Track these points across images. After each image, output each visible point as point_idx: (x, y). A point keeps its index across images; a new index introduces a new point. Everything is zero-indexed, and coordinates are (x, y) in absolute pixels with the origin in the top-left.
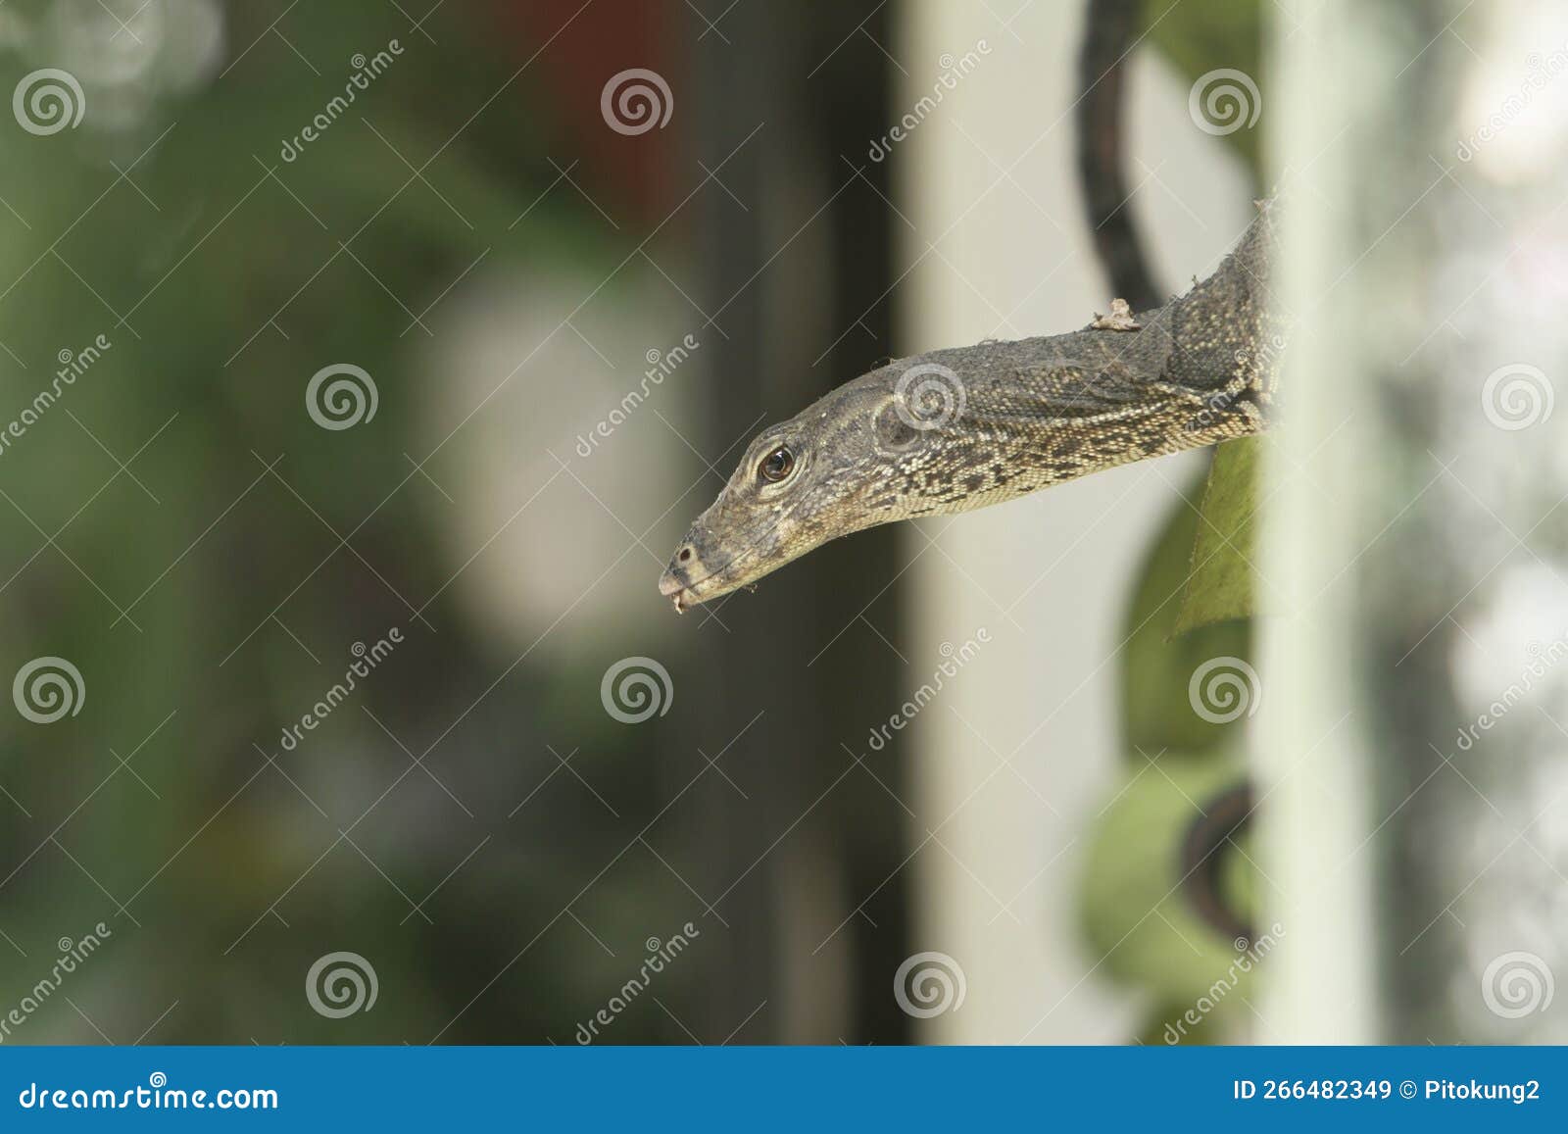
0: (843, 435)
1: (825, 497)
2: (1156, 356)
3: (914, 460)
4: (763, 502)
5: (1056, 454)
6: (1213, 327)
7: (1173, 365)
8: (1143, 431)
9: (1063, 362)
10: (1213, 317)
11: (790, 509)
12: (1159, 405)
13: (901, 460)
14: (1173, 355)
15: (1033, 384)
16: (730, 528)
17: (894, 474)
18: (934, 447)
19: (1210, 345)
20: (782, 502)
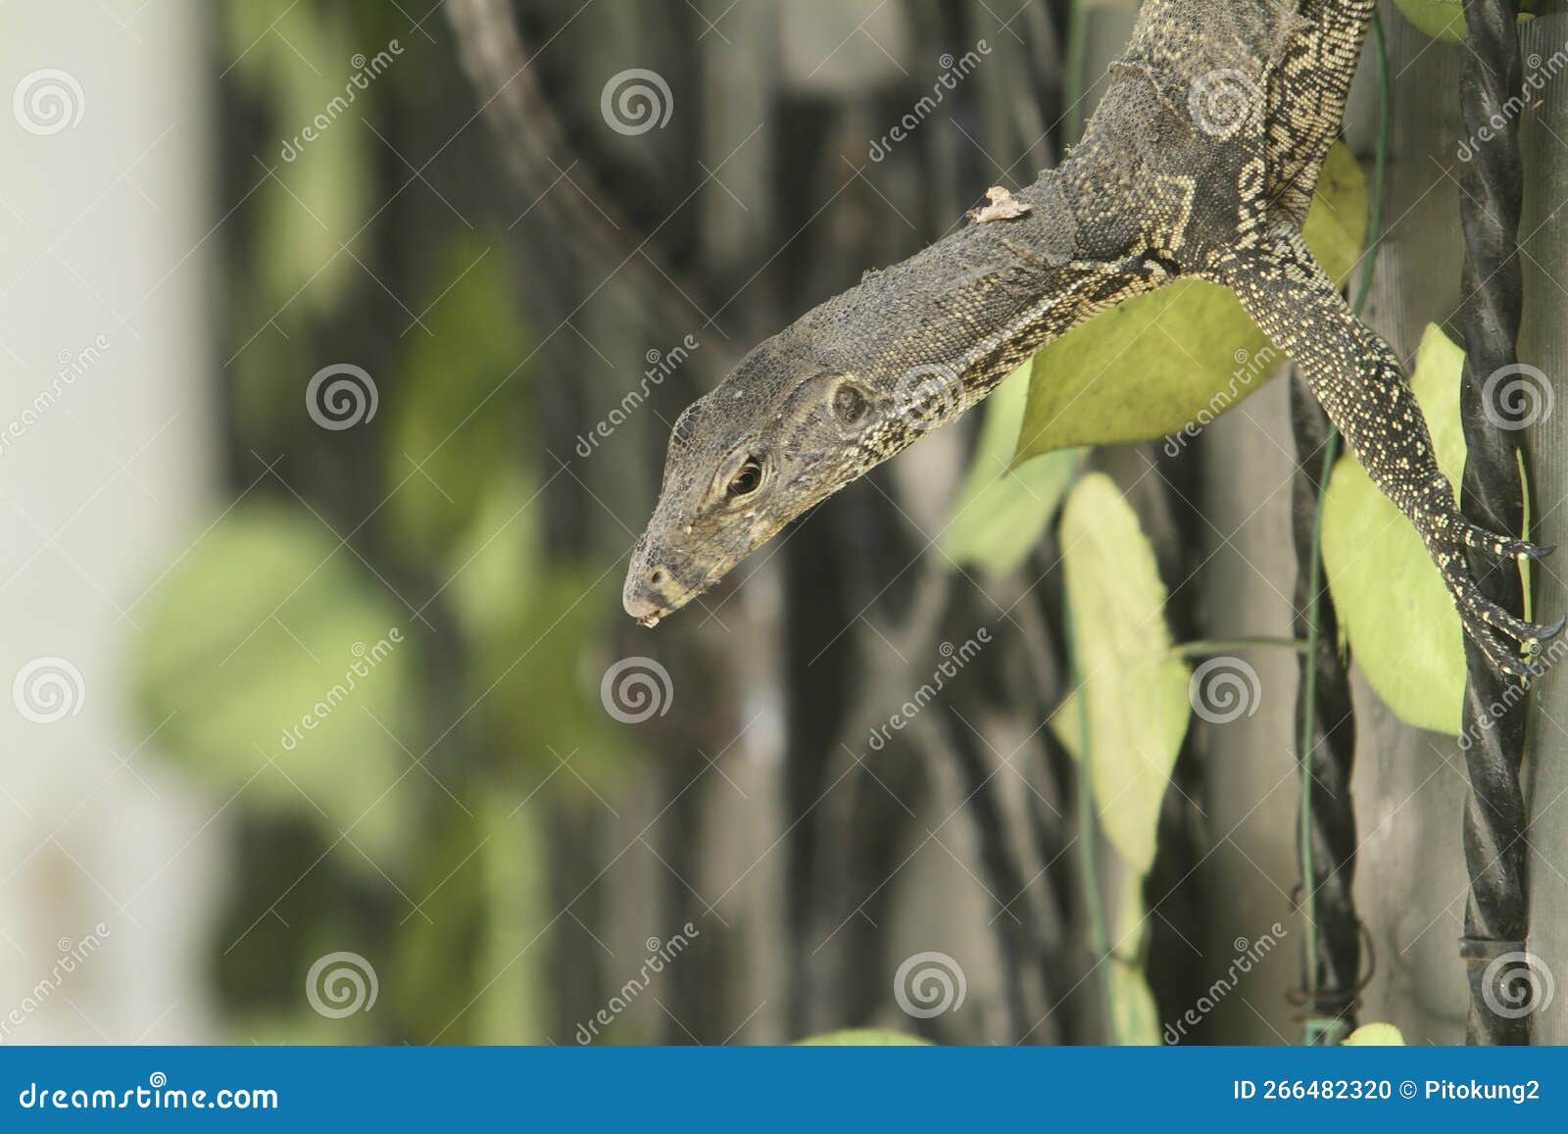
0: (802, 430)
1: (800, 494)
2: (1062, 236)
3: (875, 434)
4: (733, 512)
5: (984, 371)
6: (1108, 196)
7: (1080, 242)
8: (1057, 315)
9: (979, 273)
10: (1107, 185)
11: (763, 513)
12: (1074, 287)
13: (863, 437)
14: (1078, 232)
15: (956, 305)
16: (699, 543)
17: (860, 452)
18: (889, 416)
19: (1109, 214)
20: (755, 507)
